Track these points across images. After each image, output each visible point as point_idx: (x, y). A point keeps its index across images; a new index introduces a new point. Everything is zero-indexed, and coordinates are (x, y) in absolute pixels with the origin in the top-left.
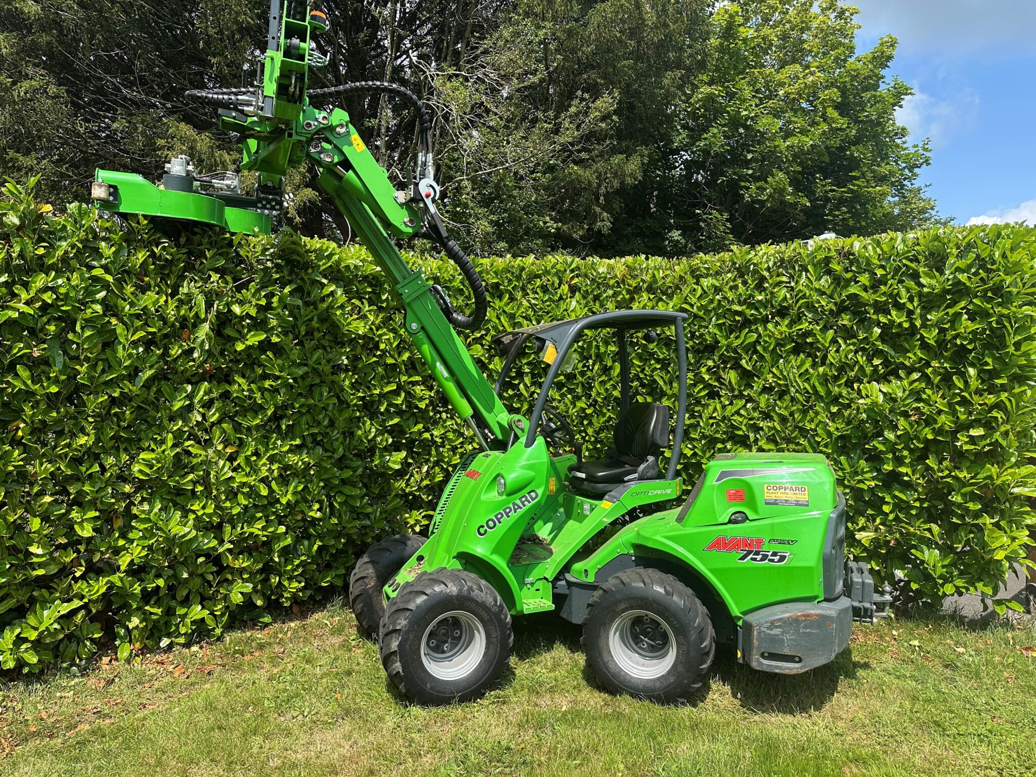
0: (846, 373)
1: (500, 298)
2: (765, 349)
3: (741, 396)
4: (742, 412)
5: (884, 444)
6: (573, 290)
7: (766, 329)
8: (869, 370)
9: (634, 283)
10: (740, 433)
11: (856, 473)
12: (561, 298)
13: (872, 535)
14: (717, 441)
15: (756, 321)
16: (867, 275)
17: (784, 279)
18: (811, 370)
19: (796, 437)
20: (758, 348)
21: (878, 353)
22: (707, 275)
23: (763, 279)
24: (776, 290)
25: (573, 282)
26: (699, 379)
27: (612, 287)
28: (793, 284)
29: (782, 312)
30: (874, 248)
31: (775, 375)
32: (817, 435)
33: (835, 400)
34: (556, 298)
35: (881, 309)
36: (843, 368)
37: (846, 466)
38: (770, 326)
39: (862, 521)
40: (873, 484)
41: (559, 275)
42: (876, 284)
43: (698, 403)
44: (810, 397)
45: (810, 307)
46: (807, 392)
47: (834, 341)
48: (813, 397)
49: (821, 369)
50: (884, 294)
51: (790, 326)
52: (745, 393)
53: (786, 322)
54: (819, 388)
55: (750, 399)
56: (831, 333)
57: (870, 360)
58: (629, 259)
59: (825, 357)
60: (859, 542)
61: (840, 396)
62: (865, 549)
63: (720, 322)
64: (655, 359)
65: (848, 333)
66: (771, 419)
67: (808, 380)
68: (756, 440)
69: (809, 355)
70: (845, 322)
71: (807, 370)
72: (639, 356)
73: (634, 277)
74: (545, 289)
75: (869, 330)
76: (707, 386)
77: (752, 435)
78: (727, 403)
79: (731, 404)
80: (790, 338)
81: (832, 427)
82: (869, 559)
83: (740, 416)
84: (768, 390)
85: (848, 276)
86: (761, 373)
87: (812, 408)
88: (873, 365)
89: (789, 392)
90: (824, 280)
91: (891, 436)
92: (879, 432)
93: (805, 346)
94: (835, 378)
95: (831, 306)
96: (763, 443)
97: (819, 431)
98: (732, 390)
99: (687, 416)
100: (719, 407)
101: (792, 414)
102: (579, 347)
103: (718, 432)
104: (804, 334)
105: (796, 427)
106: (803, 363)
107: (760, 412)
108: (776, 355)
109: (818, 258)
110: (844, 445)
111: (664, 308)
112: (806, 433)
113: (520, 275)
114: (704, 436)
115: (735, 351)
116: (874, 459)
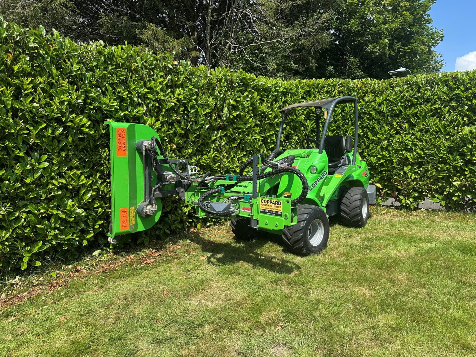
0: (453, 123)
1: (310, 96)
2: (420, 115)
3: (409, 133)
4: (410, 139)
5: (467, 149)
6: (339, 92)
7: (421, 107)
8: (462, 122)
9: (365, 89)
10: (409, 147)
11: (455, 160)
12: (335, 96)
13: (459, 183)
14: (399, 150)
15: (417, 104)
16: (462, 86)
17: (429, 88)
18: (439, 123)
19: (432, 148)
20: (418, 114)
21: (466, 115)
22: (397, 86)
23: (420, 88)
24: (426, 92)
25: (340, 89)
26: (392, 127)
27: (356, 91)
28: (432, 90)
29: (428, 100)
30: (466, 76)
31: (423, 125)
32: (441, 147)
33: (448, 134)
34: (333, 96)
35: (468, 98)
36: (451, 122)
37: (451, 158)
38: (423, 106)
39: (455, 178)
40: (461, 164)
41: (334, 86)
42: (467, 90)
43: (391, 136)
44: (437, 133)
45: (439, 98)
46: (437, 131)
47: (449, 111)
48: (439, 133)
49: (443, 122)
50: (470, 93)
51: (431, 106)
52: (411, 132)
53: (430, 104)
54: (442, 129)
55: (413, 134)
56: (447, 109)
57: (463, 118)
58: (363, 80)
59: (444, 118)
60: (455, 185)
61: (450, 132)
62: (457, 188)
63: (403, 104)
64: (374, 119)
65: (454, 108)
66: (422, 142)
67: (437, 127)
68: (415, 150)
69: (437, 117)
70: (454, 104)
71: (437, 123)
72: (368, 119)
73: (365, 87)
74: (327, 92)
75: (463, 107)
76: (396, 130)
77: (414, 148)
78: (403, 136)
79: (405, 136)
80: (431, 110)
81: (446, 144)
82: (457, 192)
83: (409, 141)
84: (421, 131)
85: (455, 86)
86: (418, 124)
87: (438, 137)
88: (463, 120)
89: (429, 131)
90: (445, 88)
91: (470, 146)
92: (465, 145)
93: (437, 114)
94: (448, 125)
95: (448, 98)
96: (418, 150)
97: (441, 145)
98: (406, 131)
99: (386, 141)
100: (400, 137)
101: (430, 139)
102: (342, 115)
103: (400, 147)
104: (436, 109)
105: (432, 144)
106: (435, 120)
107: (417, 139)
108: (425, 117)
109: (444, 80)
110: (450, 150)
111: (379, 100)
112: (435, 146)
113: (318, 86)
114: (394, 149)
115: (408, 116)
116: (462, 155)
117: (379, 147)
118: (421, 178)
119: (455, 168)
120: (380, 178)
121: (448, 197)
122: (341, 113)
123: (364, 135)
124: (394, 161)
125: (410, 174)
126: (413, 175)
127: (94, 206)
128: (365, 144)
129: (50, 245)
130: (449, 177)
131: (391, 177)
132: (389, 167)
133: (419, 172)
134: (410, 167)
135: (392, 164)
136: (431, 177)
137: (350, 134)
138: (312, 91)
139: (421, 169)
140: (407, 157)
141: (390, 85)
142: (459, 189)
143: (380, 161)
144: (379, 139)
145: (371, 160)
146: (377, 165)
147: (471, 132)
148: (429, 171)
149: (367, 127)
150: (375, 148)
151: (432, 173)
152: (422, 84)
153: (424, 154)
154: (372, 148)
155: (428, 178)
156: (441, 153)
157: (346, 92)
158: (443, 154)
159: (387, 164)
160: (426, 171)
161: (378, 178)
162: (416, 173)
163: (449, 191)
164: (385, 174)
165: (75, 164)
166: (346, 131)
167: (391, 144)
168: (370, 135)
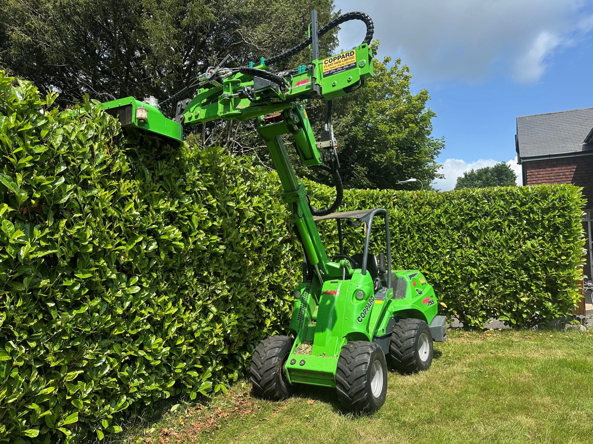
2: (481, 228)
3: (471, 248)
4: (473, 254)
5: (530, 264)
6: (394, 204)
7: (481, 221)
8: (522, 236)
9: (421, 201)
10: (473, 262)
11: (520, 275)
12: (390, 207)
13: (527, 299)
14: (463, 266)
15: (476, 217)
16: (518, 201)
17: (486, 201)
18: (500, 237)
19: (496, 263)
20: (479, 228)
21: (526, 229)
23: (477, 201)
24: (484, 206)
25: (394, 200)
26: (454, 240)
27: (411, 203)
28: (490, 204)
29: (487, 214)
31: (485, 239)
33: (511, 248)
35: (525, 212)
36: (512, 236)
37: (516, 273)
38: (483, 219)
39: (522, 294)
40: (527, 279)
41: (389, 197)
42: (523, 204)
43: (453, 250)
44: (500, 247)
45: (498, 212)
46: (499, 245)
47: (508, 225)
48: (502, 247)
49: (504, 236)
50: (527, 208)
51: (491, 219)
52: (473, 246)
53: (489, 218)
54: (504, 244)
55: (475, 248)
56: (506, 223)
57: (522, 232)
59: (505, 231)
60: (522, 302)
61: (513, 246)
62: (525, 304)
63: (463, 217)
65: (513, 222)
66: (486, 256)
67: (499, 241)
68: (480, 265)
69: (498, 231)
70: (512, 218)
71: (498, 237)
73: (421, 199)
75: (521, 221)
76: (458, 244)
77: (478, 263)
78: (466, 250)
80: (491, 224)
81: (510, 258)
82: (526, 308)
83: (472, 255)
84: (483, 245)
85: (511, 201)
86: (480, 238)
87: (502, 251)
88: (523, 234)
89: (492, 245)
90: (502, 203)
91: (533, 261)
92: (528, 259)
93: (498, 227)
94: (510, 239)
95: (506, 213)
96: (483, 265)
97: (506, 260)
98: (467, 245)
99: (448, 256)
100: (463, 252)
101: (494, 253)
102: (400, 228)
103: (463, 262)
104: (496, 223)
105: (496, 259)
106: (496, 233)
107: (480, 253)
108: (486, 231)
109: (500, 194)
110: (514, 264)
111: (437, 211)
112: (500, 261)
113: (372, 197)
114: (457, 264)
115: (469, 229)
116: (527, 270)
117: (442, 262)
118: (487, 295)
119: (521, 283)
120: (445, 296)
121: (517, 315)
122: (398, 226)
123: (424, 249)
124: (459, 277)
125: (477, 291)
126: (480, 291)
127: (176, 342)
128: (425, 259)
129: (133, 400)
130: (516, 293)
131: (456, 294)
132: (453, 284)
133: (485, 288)
134: (476, 283)
135: (457, 281)
136: (498, 293)
137: (410, 248)
138: (367, 202)
139: (487, 285)
140: (472, 273)
141: (446, 198)
142: (528, 305)
143: (443, 277)
144: (441, 252)
145: (434, 276)
146: (442, 281)
147: (532, 246)
148: (495, 287)
149: (427, 241)
150: (437, 264)
151: (498, 290)
152: (479, 197)
153: (489, 269)
154: (434, 263)
155: (495, 294)
156: (506, 268)
157: (402, 203)
158: (509, 269)
159: (451, 281)
160: (493, 287)
161: (442, 296)
162: (482, 289)
163: (518, 308)
164: (450, 291)
165: (163, 287)
166: (406, 246)
167: (454, 259)
168: (430, 249)
